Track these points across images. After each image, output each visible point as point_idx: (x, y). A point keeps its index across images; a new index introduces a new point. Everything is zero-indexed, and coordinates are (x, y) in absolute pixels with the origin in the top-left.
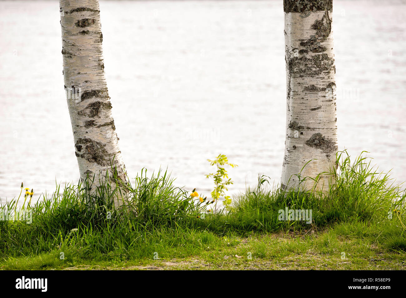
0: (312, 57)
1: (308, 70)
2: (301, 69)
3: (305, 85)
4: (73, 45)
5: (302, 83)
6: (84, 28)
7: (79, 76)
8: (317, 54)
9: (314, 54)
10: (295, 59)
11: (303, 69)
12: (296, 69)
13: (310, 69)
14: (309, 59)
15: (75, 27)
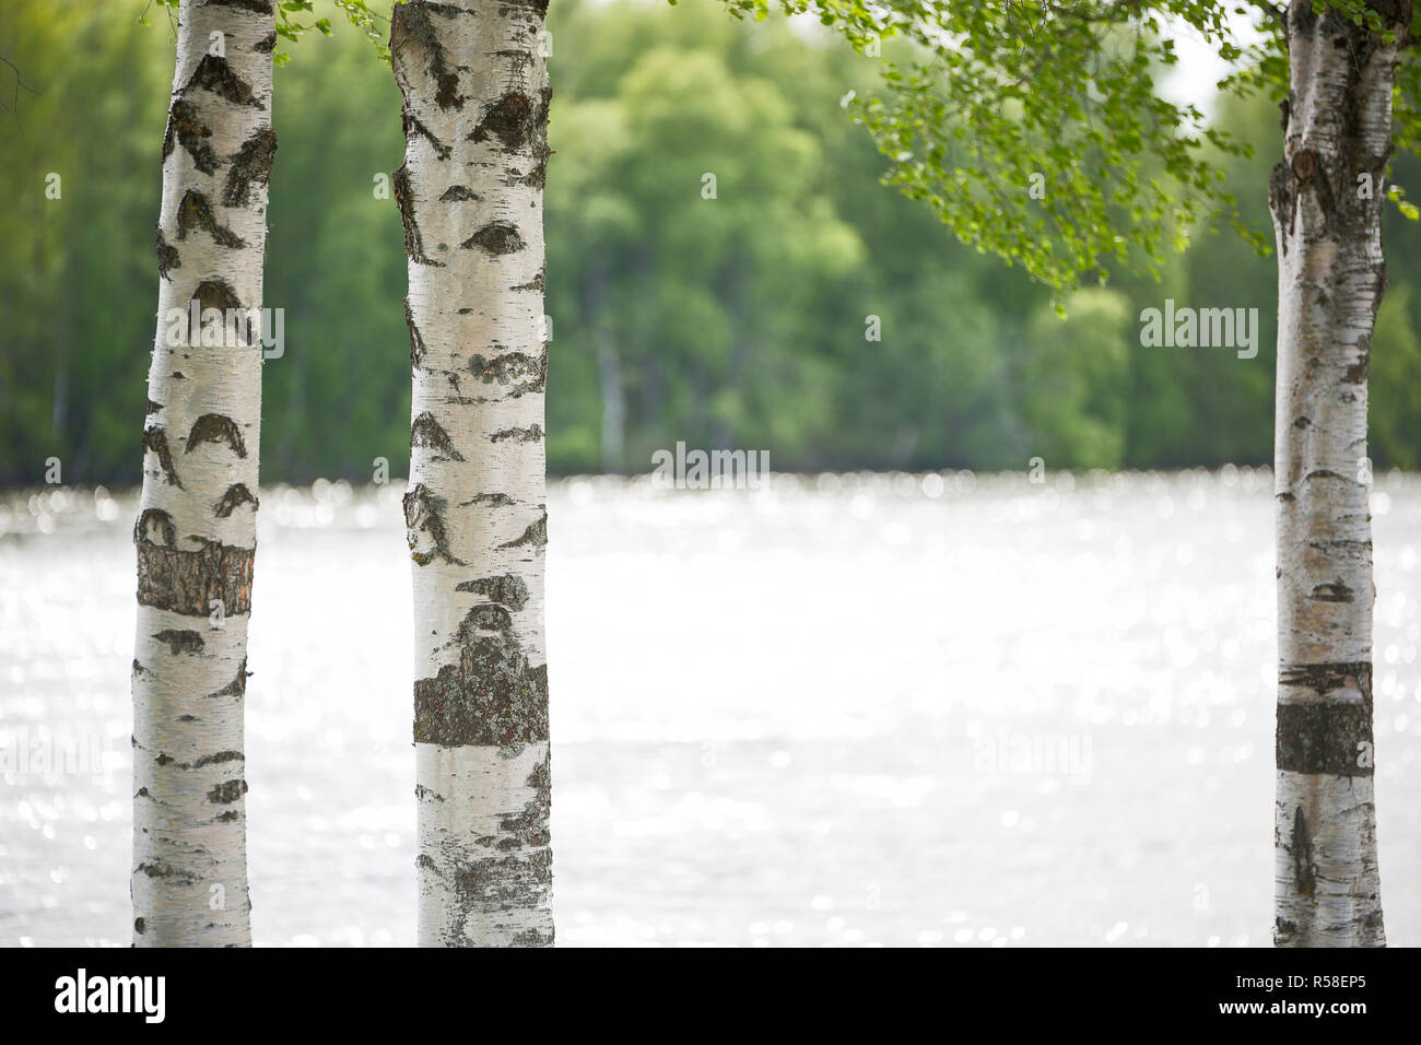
0: (530, 857)
1: (522, 890)
2: (505, 889)
3: (515, 930)
4: (198, 851)
5: (508, 925)
6: (228, 806)
7: (212, 931)
8: (540, 848)
9: (533, 850)
10: (487, 864)
11: (511, 888)
12: (489, 888)
13: (525, 888)
14: (524, 863)
15: (208, 802)
